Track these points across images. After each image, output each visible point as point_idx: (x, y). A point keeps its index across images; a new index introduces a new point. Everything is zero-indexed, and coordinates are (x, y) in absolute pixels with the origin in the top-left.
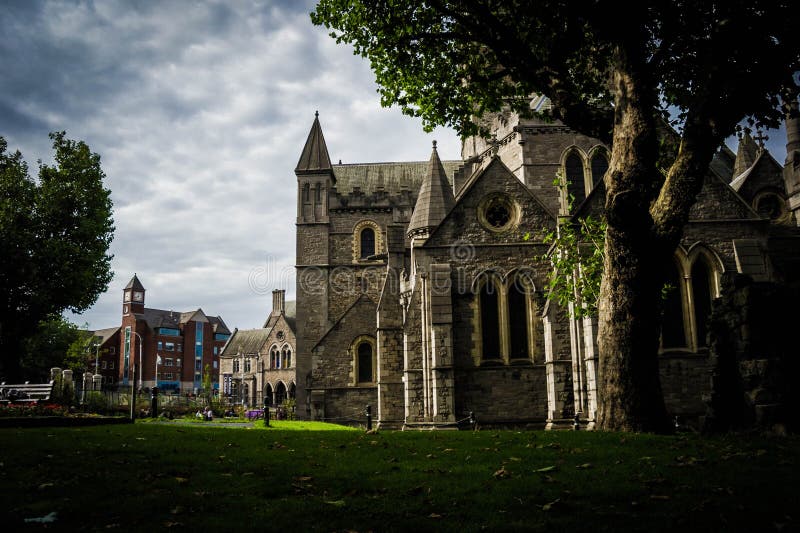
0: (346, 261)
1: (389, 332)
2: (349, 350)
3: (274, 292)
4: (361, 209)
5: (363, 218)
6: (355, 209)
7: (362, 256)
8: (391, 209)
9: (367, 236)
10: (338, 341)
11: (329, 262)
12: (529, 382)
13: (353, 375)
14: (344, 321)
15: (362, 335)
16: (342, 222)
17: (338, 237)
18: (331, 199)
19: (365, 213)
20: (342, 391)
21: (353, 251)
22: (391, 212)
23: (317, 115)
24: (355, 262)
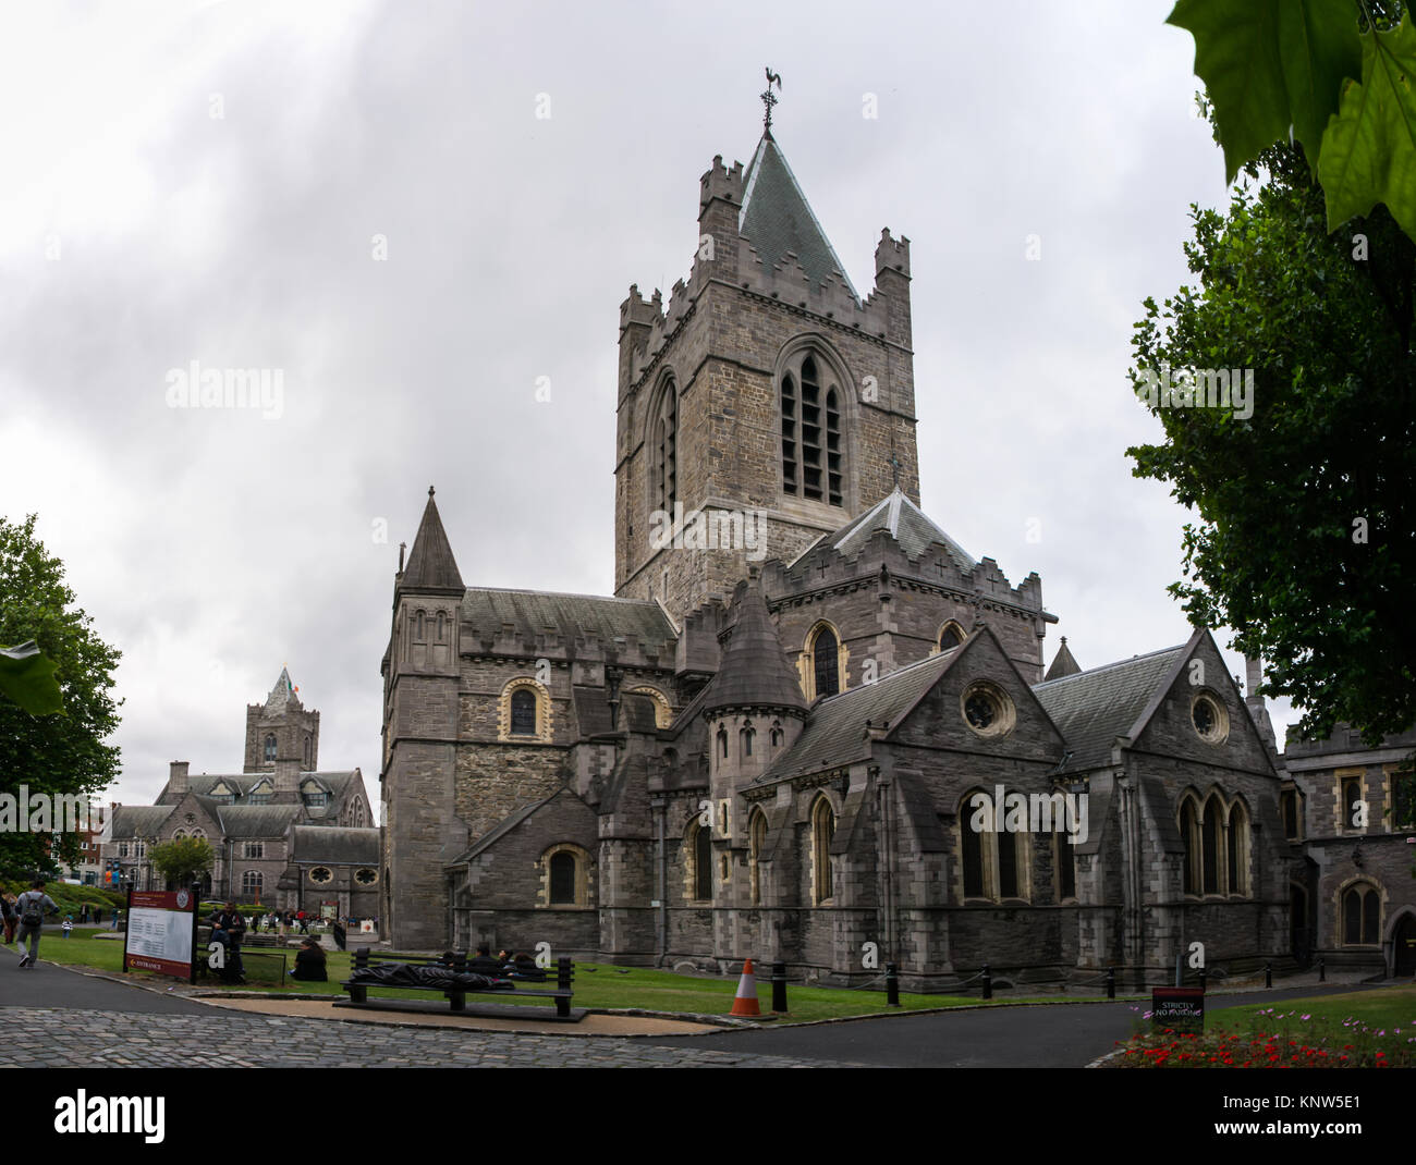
0: (486, 737)
1: (630, 843)
2: (539, 862)
3: (172, 764)
4: (516, 659)
5: (518, 673)
6: (506, 658)
7: (513, 731)
8: (570, 664)
9: (524, 701)
10: (518, 849)
11: (458, 736)
12: (1026, 924)
13: (544, 893)
14: (529, 822)
15: (560, 843)
16: (480, 677)
17: (473, 699)
18: (462, 638)
19: (521, 666)
20: (525, 913)
21: (499, 723)
22: (569, 669)
23: (432, 493)
24: (502, 738)
